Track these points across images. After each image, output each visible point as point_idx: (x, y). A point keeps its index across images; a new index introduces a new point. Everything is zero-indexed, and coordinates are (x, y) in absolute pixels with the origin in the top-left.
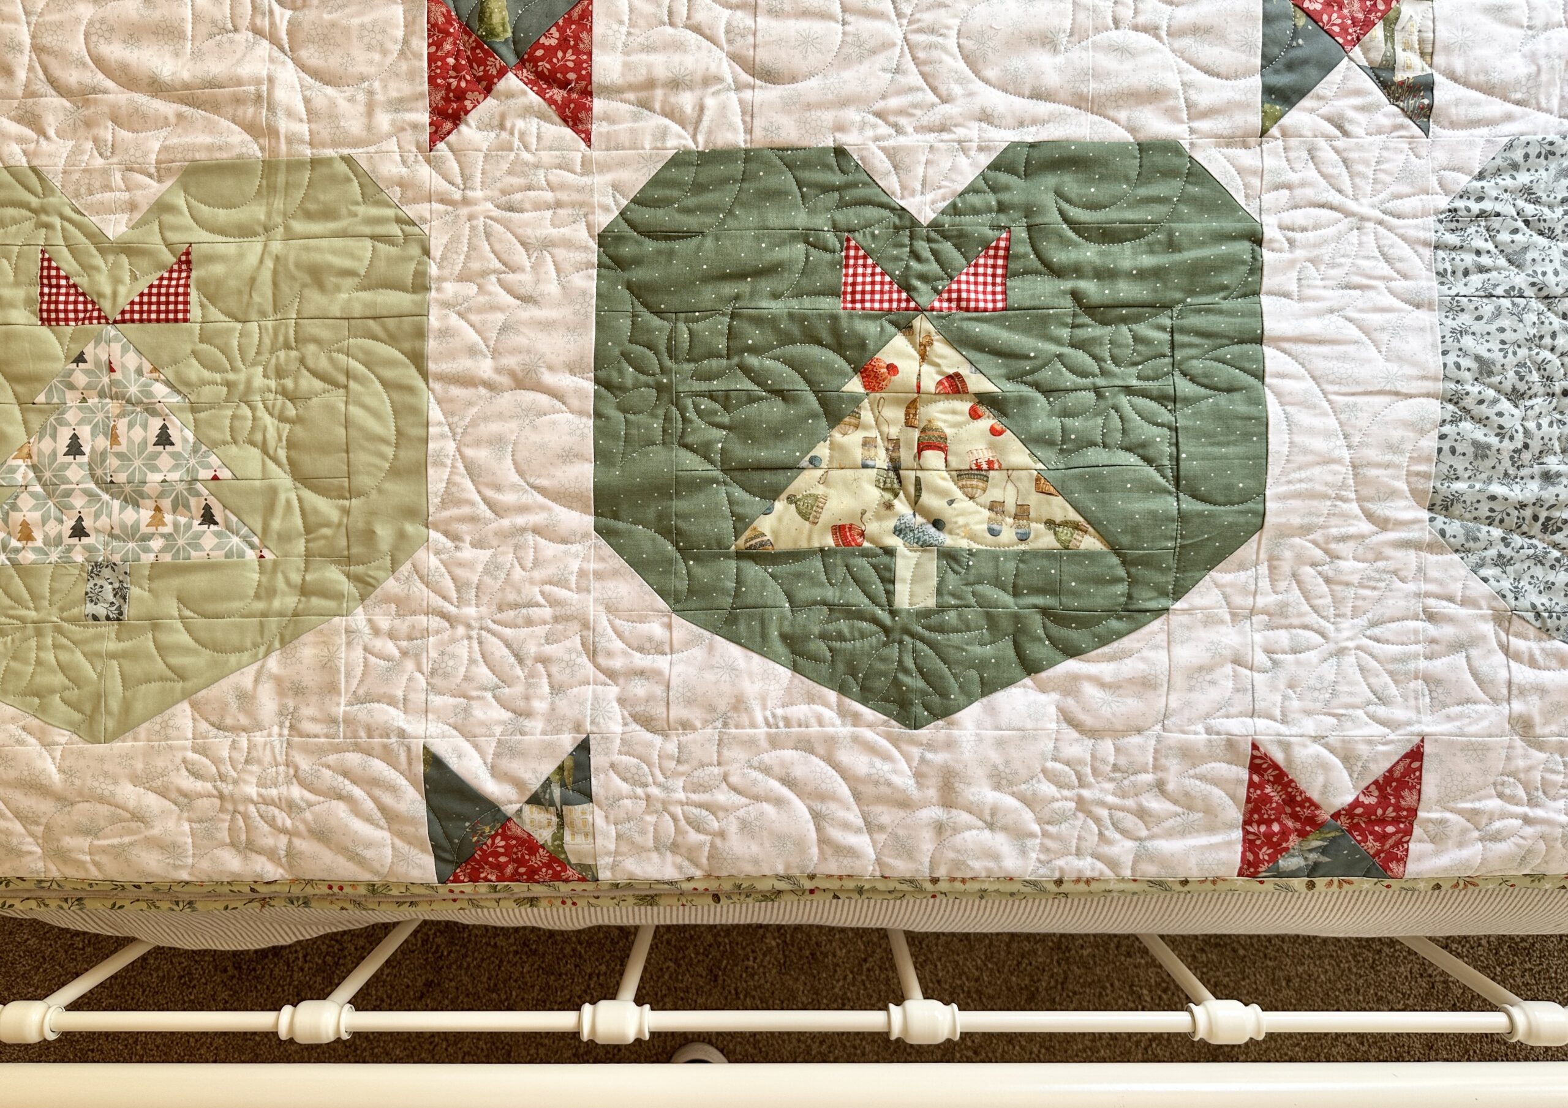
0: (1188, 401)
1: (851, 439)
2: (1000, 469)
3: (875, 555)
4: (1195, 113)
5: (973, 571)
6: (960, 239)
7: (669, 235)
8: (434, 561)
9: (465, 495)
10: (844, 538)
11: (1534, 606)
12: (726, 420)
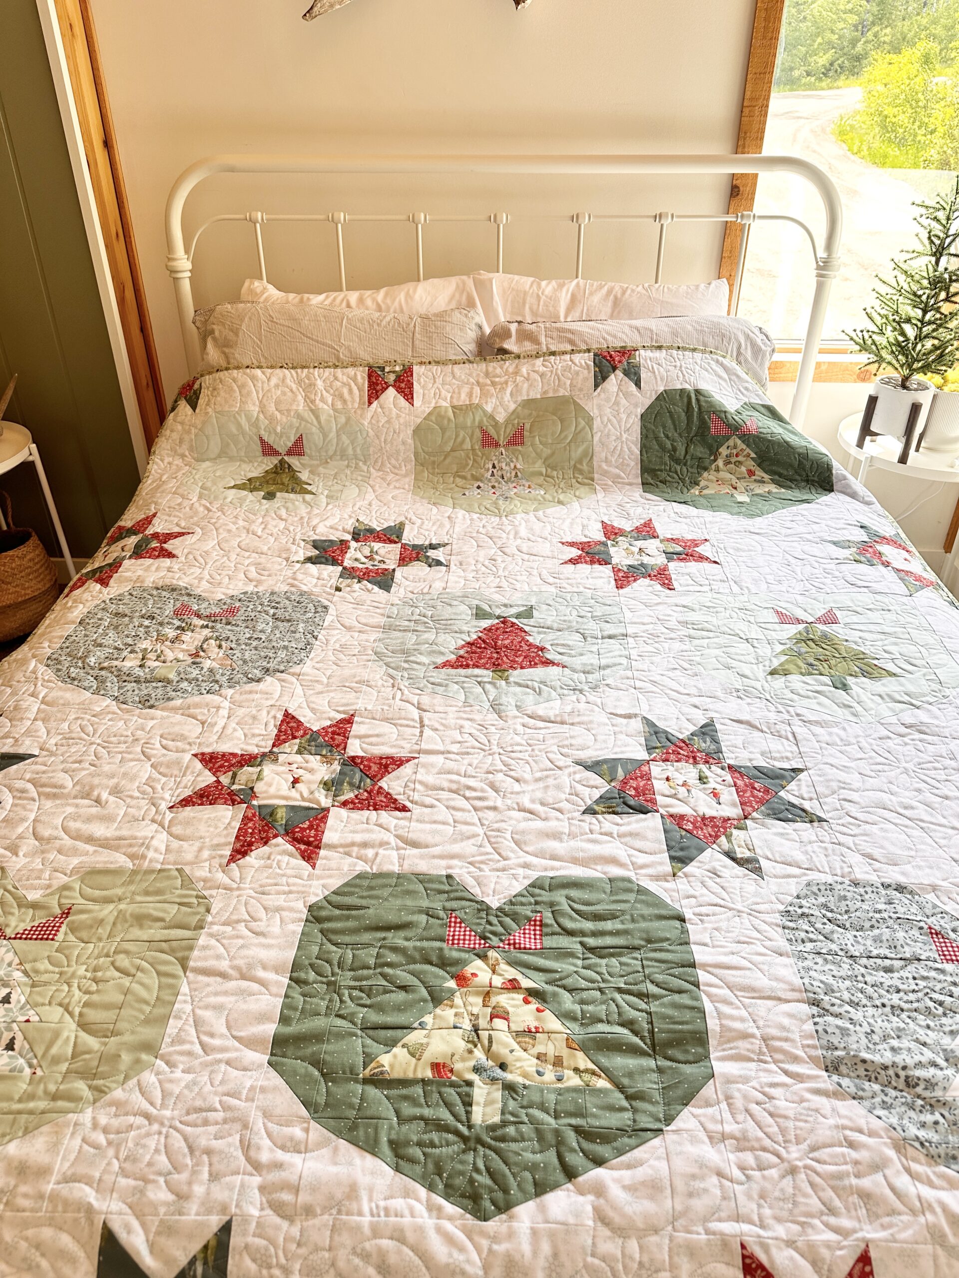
0: (656, 997)
1: (446, 1013)
2: (543, 1032)
3: (460, 1086)
4: (637, 867)
5: (526, 1099)
6: (515, 917)
7: (349, 908)
8: (153, 1079)
9: (188, 1038)
10: (439, 1072)
11: (917, 1138)
12: (368, 1002)
